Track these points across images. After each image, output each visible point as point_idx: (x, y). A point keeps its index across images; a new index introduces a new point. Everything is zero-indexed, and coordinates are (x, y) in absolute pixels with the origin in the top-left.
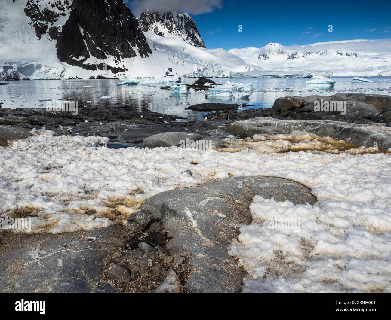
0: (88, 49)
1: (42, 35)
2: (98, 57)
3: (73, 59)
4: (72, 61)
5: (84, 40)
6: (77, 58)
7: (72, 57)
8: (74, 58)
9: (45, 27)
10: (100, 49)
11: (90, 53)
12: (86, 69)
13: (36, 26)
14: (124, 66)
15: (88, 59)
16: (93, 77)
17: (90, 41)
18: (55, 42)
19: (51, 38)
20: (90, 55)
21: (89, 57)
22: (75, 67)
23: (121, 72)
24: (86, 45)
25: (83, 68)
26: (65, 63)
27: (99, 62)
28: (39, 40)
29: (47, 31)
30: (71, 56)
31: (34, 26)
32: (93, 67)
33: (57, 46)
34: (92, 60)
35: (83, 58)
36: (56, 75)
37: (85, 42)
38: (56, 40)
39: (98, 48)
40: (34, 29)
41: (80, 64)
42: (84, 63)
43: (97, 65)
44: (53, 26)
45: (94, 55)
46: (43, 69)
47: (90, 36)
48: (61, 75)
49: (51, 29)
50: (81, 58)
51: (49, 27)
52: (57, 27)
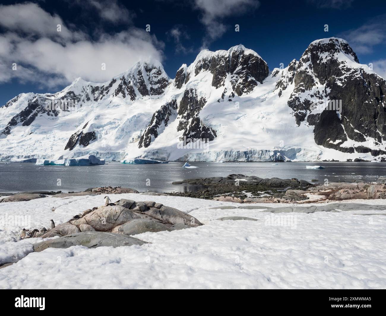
0: (345, 133)
1: (301, 122)
2: (356, 140)
3: (330, 142)
4: (328, 144)
5: (342, 125)
6: (334, 141)
7: (329, 141)
8: (331, 142)
9: (305, 115)
10: (359, 132)
11: (347, 136)
12: (343, 152)
13: (296, 115)
15: (345, 142)
16: (350, 159)
17: (348, 124)
18: (313, 127)
19: (309, 124)
20: (348, 138)
21: (346, 140)
22: (332, 150)
23: (382, 154)
24: (344, 128)
25: (340, 150)
26: (322, 147)
27: (358, 144)
28: (299, 126)
29: (306, 118)
30: (328, 140)
31: (295, 115)
32: (351, 150)
33: (314, 131)
34: (349, 143)
35: (341, 141)
36: (313, 157)
37: (343, 126)
38: (314, 126)
39: (356, 131)
40: (295, 117)
41: (337, 147)
42: (341, 146)
43: (355, 148)
44: (311, 114)
45: (352, 138)
46: (302, 152)
47: (348, 120)
48: (318, 158)
49: (309, 117)
50: (337, 141)
51: (308, 114)
52: (315, 114)
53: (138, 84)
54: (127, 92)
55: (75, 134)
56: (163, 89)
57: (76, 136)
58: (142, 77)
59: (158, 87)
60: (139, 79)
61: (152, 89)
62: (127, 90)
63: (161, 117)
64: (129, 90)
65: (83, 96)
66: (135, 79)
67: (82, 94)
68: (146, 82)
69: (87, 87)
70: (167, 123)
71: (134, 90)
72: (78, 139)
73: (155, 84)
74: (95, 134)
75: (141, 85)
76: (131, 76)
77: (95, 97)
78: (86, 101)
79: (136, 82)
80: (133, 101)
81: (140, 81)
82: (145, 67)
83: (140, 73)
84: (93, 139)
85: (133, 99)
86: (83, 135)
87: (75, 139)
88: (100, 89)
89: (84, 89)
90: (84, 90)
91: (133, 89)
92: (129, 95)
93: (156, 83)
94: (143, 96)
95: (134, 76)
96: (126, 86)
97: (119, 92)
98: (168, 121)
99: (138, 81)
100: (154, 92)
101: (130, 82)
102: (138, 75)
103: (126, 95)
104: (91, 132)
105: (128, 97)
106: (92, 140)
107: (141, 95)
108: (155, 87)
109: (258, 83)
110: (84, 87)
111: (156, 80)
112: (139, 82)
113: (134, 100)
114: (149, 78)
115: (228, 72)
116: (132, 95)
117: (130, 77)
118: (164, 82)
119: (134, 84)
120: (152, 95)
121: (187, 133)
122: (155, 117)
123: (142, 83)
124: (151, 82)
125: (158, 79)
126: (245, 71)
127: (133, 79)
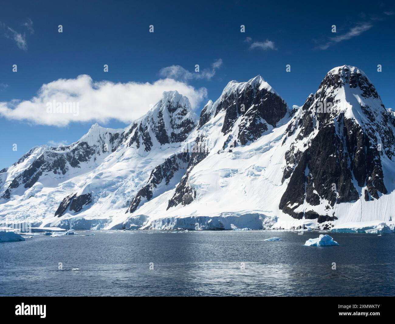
31: (284, 170)
39: (315, 192)
53: (157, 129)
54: (141, 141)
55: (68, 197)
56: (186, 134)
57: (67, 200)
58: (162, 119)
59: (181, 132)
60: (159, 123)
61: (173, 134)
62: (143, 138)
63: (162, 173)
64: (144, 138)
65: (98, 146)
66: (153, 123)
67: (97, 144)
68: (167, 126)
69: (105, 135)
70: (169, 181)
71: (150, 138)
72: (69, 203)
73: (177, 128)
74: (90, 197)
75: (160, 131)
76: (149, 119)
77: (113, 147)
78: (101, 153)
79: (155, 127)
80: (147, 151)
81: (159, 125)
82: (167, 106)
83: (160, 114)
84: (87, 202)
85: (148, 149)
86: (75, 198)
87: (66, 203)
88: (120, 136)
89: (101, 138)
90: (101, 139)
91: (149, 136)
92: (144, 143)
93: (179, 127)
94: (161, 145)
95: (152, 119)
96: (142, 132)
97: (134, 141)
98: (170, 178)
99: (157, 125)
100: (175, 139)
101: (147, 127)
102: (158, 117)
103: (141, 144)
104: (86, 195)
105: (143, 147)
106: (86, 205)
107: (159, 144)
108: (177, 131)
110: (102, 136)
111: (179, 122)
112: (158, 127)
113: (149, 151)
114: (172, 120)
116: (148, 144)
117: (148, 120)
118: (188, 125)
119: (152, 129)
120: (173, 142)
122: (153, 174)
123: (162, 128)
124: (173, 126)
125: (182, 121)
126: (255, 111)
127: (151, 123)
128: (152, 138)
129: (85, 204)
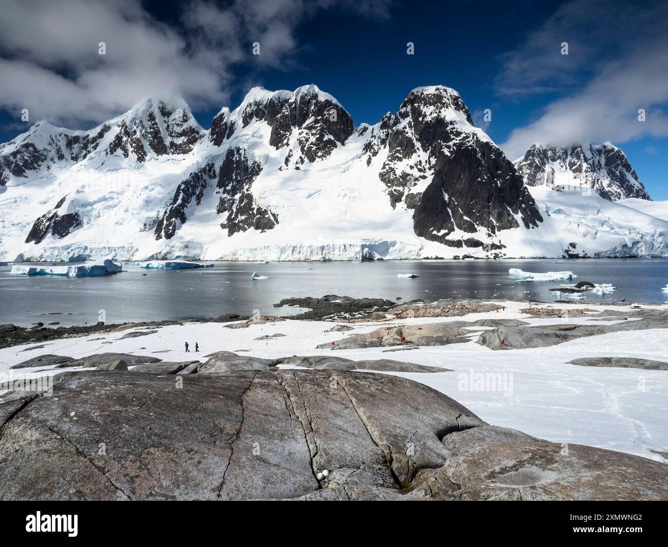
0: (452, 220)
1: (397, 204)
2: (465, 230)
3: (433, 233)
4: (431, 236)
5: (449, 209)
6: (439, 231)
7: (432, 231)
8: (435, 232)
9: (402, 194)
10: (468, 219)
11: (455, 225)
12: (449, 246)
13: (391, 194)
14: (500, 242)
15: (452, 233)
16: (457, 256)
17: (456, 209)
18: (412, 212)
19: (407, 207)
20: (455, 227)
21: (453, 230)
22: (436, 243)
23: (496, 249)
24: (451, 214)
25: (446, 244)
26: (423, 238)
27: (467, 236)
28: (394, 210)
29: (403, 198)
30: (431, 229)
31: (388, 194)
32: (458, 244)
33: (414, 217)
34: (458, 234)
35: (446, 231)
36: (412, 253)
37: (450, 211)
38: (414, 210)
39: (466, 218)
40: (389, 196)
41: (441, 239)
42: (447, 238)
43: (464, 240)
44: (410, 192)
45: (460, 227)
46: (397, 246)
47: (456, 203)
48: (418, 254)
49: (407, 196)
50: (443, 232)
51: (406, 193)
52: (415, 194)
53: (150, 136)
54: (130, 149)
55: (44, 216)
56: (191, 145)
57: (45, 221)
58: (156, 124)
59: (183, 142)
60: (151, 128)
61: (172, 144)
62: (131, 145)
63: (190, 190)
64: (134, 145)
65: (50, 151)
66: (143, 127)
67: (49, 148)
68: (163, 133)
69: (58, 137)
70: (200, 200)
71: (142, 146)
72: (49, 225)
73: (177, 137)
74: (78, 217)
75: (154, 138)
76: (137, 122)
77: (73, 154)
78: (56, 160)
79: (146, 132)
80: (141, 162)
81: (152, 130)
82: (160, 108)
83: (152, 117)
84: (75, 224)
85: (141, 159)
86: (58, 219)
87: (44, 225)
88: (81, 140)
89: (52, 140)
90: (54, 142)
91: (141, 143)
92: (135, 152)
93: (180, 135)
94: (158, 156)
95: (141, 122)
96: (129, 137)
97: (118, 148)
98: (201, 197)
99: (149, 130)
100: (176, 150)
101: (135, 132)
102: (148, 120)
103: (130, 153)
104: (72, 214)
105: (133, 156)
106: (74, 227)
107: (155, 155)
108: (179, 141)
109: (338, 143)
110: (53, 137)
111: (179, 130)
112: (150, 133)
113: (143, 162)
114: (168, 126)
115: (294, 125)
116: (140, 153)
117: (135, 123)
118: (192, 134)
119: (143, 135)
120: (173, 153)
121: (233, 216)
122: (181, 191)
123: (156, 134)
124: (171, 133)
125: (182, 129)
126: (319, 125)
127: (140, 127)
128: (144, 146)
129: (72, 227)
